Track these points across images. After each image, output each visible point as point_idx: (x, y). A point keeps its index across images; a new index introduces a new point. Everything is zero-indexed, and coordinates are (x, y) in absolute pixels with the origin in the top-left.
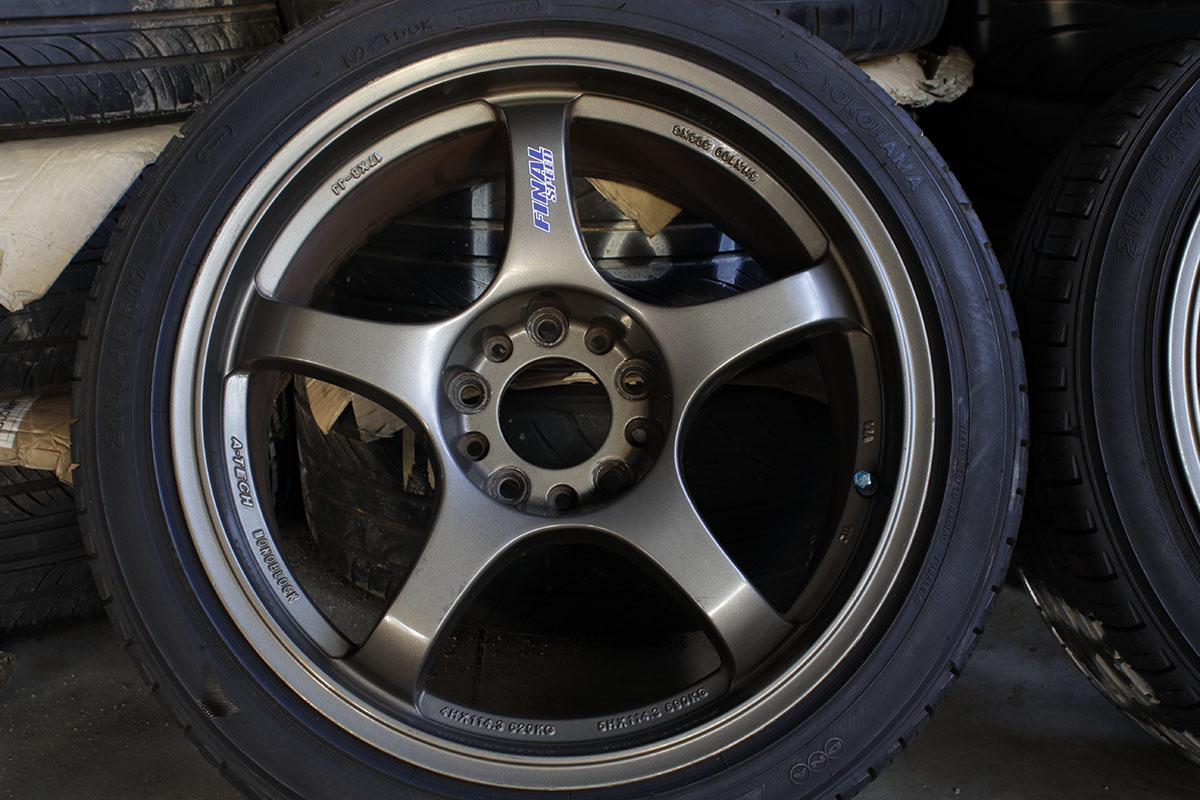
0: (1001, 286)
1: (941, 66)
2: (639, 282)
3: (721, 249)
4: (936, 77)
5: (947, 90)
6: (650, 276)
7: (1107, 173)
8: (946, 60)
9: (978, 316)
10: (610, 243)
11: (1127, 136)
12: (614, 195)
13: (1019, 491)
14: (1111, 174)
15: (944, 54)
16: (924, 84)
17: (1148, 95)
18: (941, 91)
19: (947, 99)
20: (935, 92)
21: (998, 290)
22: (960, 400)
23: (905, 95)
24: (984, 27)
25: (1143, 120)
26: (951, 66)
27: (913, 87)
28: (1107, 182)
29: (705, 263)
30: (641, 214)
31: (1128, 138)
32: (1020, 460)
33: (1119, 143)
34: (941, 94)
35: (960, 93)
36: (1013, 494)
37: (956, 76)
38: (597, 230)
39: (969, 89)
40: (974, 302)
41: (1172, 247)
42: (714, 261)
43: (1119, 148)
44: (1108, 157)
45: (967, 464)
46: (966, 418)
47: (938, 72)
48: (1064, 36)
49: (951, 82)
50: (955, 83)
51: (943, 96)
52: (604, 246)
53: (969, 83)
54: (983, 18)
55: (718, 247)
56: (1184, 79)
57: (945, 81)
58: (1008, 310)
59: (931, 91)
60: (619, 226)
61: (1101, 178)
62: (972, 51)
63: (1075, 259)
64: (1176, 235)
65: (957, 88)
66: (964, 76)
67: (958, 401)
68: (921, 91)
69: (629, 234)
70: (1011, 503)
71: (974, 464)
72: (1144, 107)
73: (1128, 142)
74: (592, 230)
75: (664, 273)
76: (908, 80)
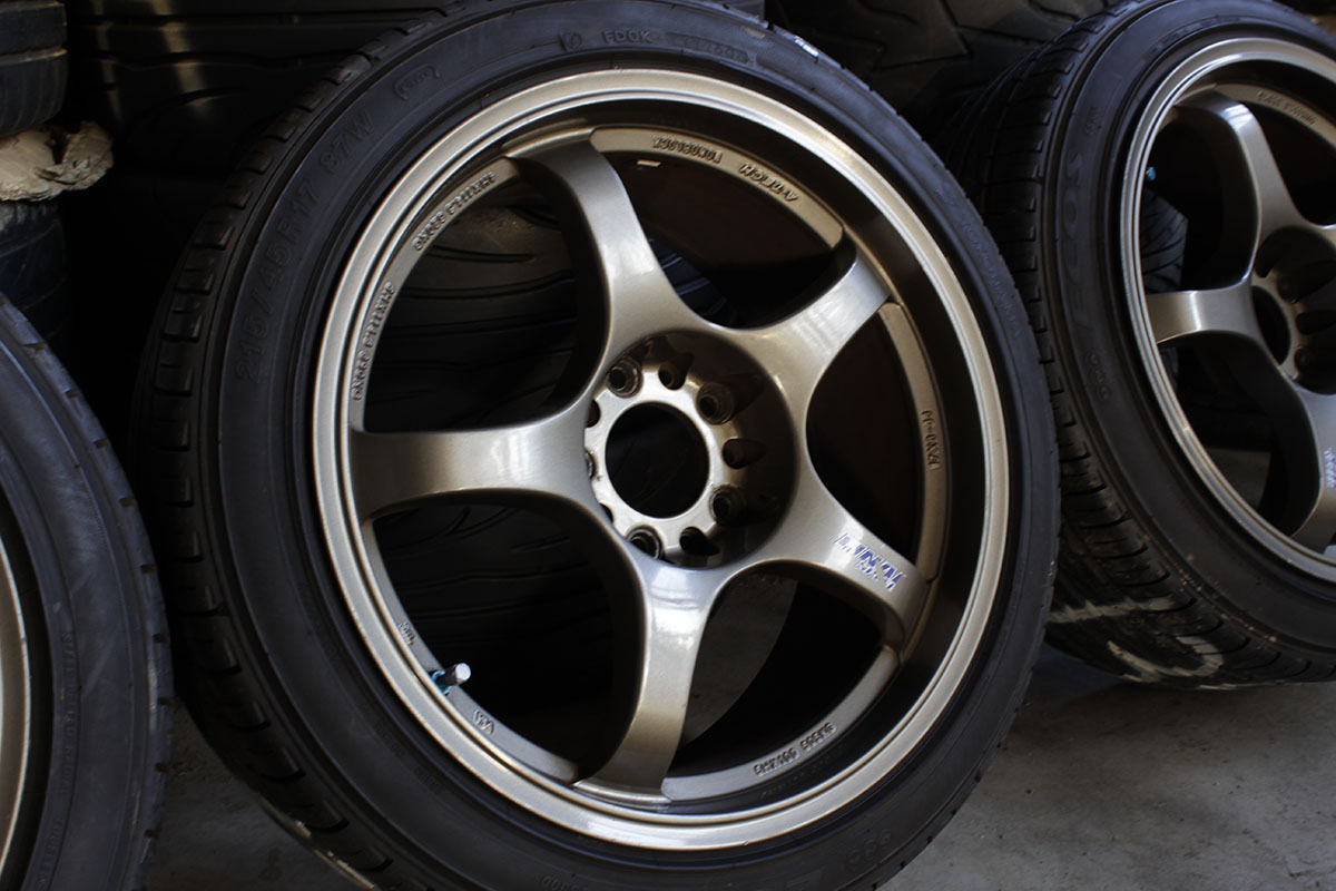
0: (99, 444)
1: (70, 147)
4: (65, 161)
5: (78, 176)
7: (213, 283)
8: (76, 139)
9: (68, 491)
11: (232, 232)
13: (161, 701)
14: (218, 282)
15: (75, 131)
16: (44, 171)
18: (70, 177)
19: (79, 186)
20: (61, 179)
21: (95, 452)
22: (58, 606)
23: (16, 188)
24: (113, 95)
25: (249, 210)
26: (83, 146)
27: (29, 178)
28: (214, 292)
31: (232, 236)
32: (156, 661)
33: (223, 242)
34: (70, 181)
35: (96, 177)
36: (153, 707)
37: (89, 158)
39: (109, 171)
40: (59, 472)
41: (302, 364)
43: (224, 248)
44: (212, 260)
45: (80, 688)
46: (69, 628)
47: (67, 155)
48: (199, 103)
49: (83, 165)
50: (88, 165)
51: (73, 184)
53: (108, 164)
54: (111, 87)
56: (290, 158)
57: (75, 165)
58: (111, 473)
59: (56, 179)
61: (207, 288)
62: (106, 124)
63: (189, 394)
64: (306, 346)
65: (92, 172)
66: (99, 157)
67: (52, 608)
68: (41, 181)
70: (153, 720)
71: (90, 685)
72: (248, 195)
73: (234, 240)
76: (23, 168)
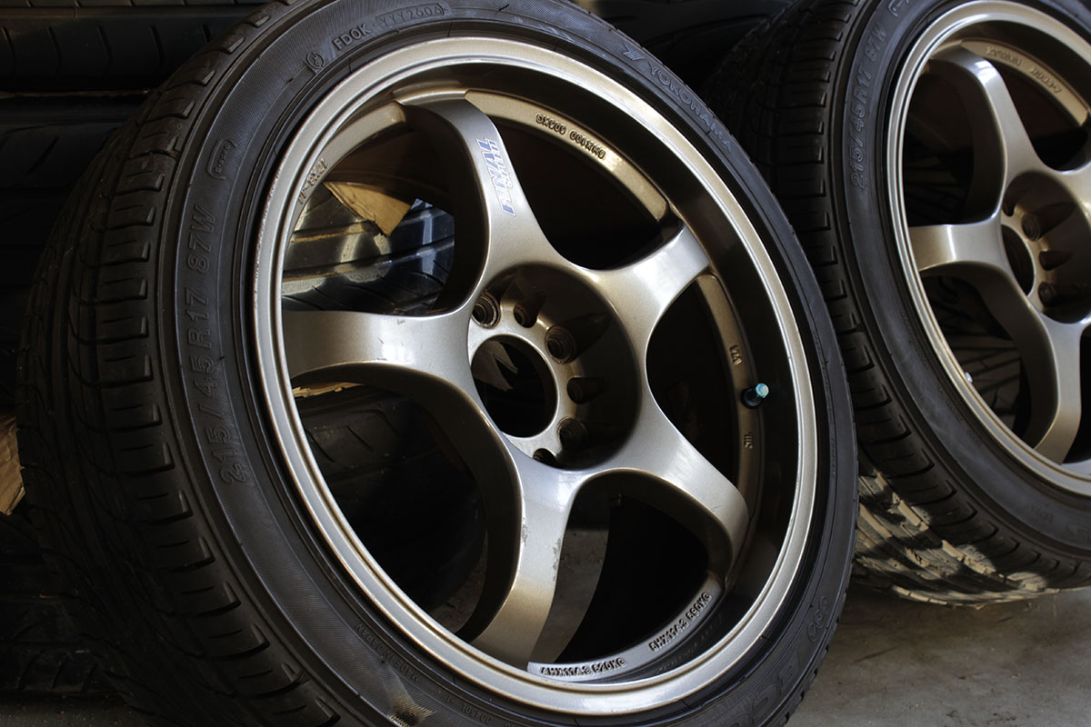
2: (370, 282)
3: (424, 243)
6: (378, 276)
10: (346, 247)
12: (352, 197)
17: (827, 65)
29: (412, 256)
30: (377, 214)
38: (333, 235)
42: (418, 254)
52: (341, 251)
55: (422, 241)
60: (351, 229)
69: (361, 237)
74: (329, 236)
75: (387, 270)
